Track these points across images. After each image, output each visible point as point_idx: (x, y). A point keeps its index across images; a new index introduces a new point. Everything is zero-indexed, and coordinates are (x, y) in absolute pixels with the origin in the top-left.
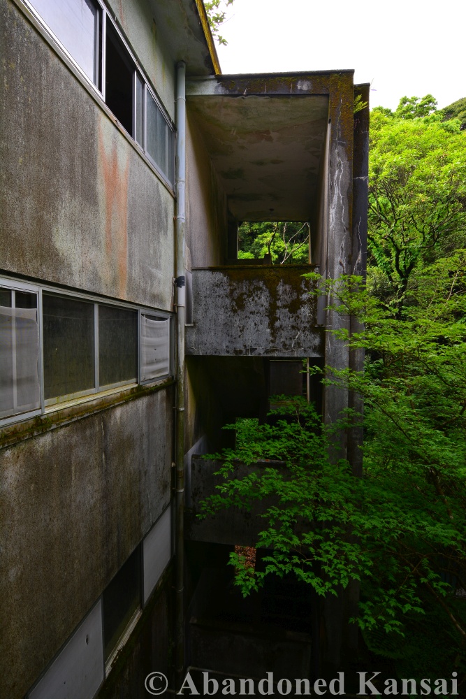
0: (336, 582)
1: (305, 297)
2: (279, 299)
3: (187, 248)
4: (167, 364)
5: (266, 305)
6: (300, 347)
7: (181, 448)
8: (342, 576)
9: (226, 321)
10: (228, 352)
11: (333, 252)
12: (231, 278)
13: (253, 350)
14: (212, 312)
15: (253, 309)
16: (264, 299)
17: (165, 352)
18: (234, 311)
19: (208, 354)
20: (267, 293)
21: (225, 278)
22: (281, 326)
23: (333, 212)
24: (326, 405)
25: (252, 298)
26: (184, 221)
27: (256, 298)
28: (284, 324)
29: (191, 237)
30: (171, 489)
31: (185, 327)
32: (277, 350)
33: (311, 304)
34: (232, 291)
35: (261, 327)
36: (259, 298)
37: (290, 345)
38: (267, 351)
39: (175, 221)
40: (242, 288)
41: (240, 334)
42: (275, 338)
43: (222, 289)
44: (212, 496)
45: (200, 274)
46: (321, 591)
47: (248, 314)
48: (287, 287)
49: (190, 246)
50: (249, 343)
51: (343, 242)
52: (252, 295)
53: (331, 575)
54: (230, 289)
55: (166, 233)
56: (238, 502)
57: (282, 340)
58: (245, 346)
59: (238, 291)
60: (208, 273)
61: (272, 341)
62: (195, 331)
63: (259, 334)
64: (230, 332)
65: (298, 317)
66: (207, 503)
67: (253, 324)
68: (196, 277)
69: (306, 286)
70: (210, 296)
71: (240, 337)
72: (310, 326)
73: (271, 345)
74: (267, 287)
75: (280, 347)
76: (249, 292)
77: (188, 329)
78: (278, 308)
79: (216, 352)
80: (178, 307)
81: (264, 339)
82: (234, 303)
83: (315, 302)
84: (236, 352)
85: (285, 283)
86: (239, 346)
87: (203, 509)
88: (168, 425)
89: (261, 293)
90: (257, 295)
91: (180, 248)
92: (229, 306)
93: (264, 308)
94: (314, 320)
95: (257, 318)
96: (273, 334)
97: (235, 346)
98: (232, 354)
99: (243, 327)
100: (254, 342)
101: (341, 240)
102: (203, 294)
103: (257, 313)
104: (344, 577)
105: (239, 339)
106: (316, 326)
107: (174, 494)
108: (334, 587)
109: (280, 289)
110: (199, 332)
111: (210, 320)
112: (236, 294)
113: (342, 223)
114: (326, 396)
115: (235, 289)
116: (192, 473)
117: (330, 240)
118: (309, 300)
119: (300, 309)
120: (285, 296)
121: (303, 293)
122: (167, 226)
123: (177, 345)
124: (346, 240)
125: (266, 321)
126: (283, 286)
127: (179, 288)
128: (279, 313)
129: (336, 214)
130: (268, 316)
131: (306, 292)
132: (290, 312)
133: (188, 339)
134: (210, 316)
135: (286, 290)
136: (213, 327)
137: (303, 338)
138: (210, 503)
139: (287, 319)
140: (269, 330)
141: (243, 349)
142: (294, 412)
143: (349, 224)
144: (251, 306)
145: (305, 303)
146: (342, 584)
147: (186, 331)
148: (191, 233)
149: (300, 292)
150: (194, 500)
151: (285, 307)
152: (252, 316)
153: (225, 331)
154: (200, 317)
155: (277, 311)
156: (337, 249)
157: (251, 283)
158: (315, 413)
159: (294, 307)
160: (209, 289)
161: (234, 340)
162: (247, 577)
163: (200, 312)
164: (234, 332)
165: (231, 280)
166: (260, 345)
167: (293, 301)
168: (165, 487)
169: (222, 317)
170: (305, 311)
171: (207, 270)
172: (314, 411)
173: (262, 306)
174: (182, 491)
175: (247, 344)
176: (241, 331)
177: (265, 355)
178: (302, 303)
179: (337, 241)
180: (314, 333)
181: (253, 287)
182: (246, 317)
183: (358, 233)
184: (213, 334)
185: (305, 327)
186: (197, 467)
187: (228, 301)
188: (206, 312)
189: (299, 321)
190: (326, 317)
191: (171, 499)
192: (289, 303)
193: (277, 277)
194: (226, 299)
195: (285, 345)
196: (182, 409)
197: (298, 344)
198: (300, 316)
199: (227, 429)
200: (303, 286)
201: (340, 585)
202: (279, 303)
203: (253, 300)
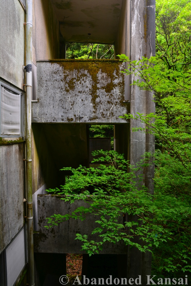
0: (150, 245)
1: (116, 81)
2: (99, 83)
3: (33, 47)
4: (18, 127)
5: (90, 86)
6: (113, 116)
7: (30, 189)
8: (155, 240)
9: (61, 98)
10: (63, 120)
11: (135, 52)
12: (65, 67)
13: (81, 118)
14: (51, 92)
15: (81, 90)
16: (88, 83)
17: (17, 118)
18: (67, 91)
19: (48, 122)
20: (90, 79)
21: (61, 68)
22: (100, 102)
23: (134, 25)
24: (131, 155)
25: (80, 81)
26: (31, 26)
27: (83, 82)
28: (102, 100)
29: (36, 40)
30: (24, 217)
31: (32, 102)
32: (97, 118)
33: (121, 86)
34: (65, 77)
35: (86, 102)
36: (85, 82)
37: (106, 115)
38: (91, 119)
39: (25, 26)
40: (73, 75)
41: (71, 107)
42: (96, 110)
43: (59, 75)
44: (55, 215)
45: (43, 65)
46: (141, 249)
47: (77, 93)
48: (104, 75)
49: (35, 46)
50: (78, 114)
51: (141, 46)
52: (80, 79)
53: (147, 241)
54: (64, 76)
55: (18, 32)
56: (74, 216)
57: (101, 111)
58: (75, 116)
59: (69, 77)
60: (49, 64)
61: (94, 112)
62: (39, 104)
63: (85, 107)
64: (64, 105)
65: (112, 95)
66: (52, 219)
67: (80, 100)
68: (40, 67)
69: (117, 74)
70: (50, 80)
71: (71, 109)
72: (121, 102)
73: (93, 114)
74: (90, 74)
75: (100, 116)
76: (78, 78)
77: (34, 104)
78: (98, 88)
79: (54, 120)
80: (26, 86)
81: (89, 111)
82: (67, 85)
83: (123, 85)
84: (68, 119)
85: (102, 72)
86: (71, 116)
87: (49, 222)
88: (20, 171)
89: (86, 78)
90: (83, 80)
91: (28, 45)
92: (63, 87)
93: (88, 89)
94: (123, 97)
95: (83, 96)
96: (94, 107)
97: (68, 116)
98: (66, 121)
99: (74, 102)
100: (81, 113)
101: (139, 44)
102: (44, 79)
103: (83, 92)
104: (156, 241)
105: (71, 111)
106: (124, 101)
107: (26, 221)
108: (149, 248)
109: (99, 75)
110: (42, 106)
111: (50, 97)
112: (68, 79)
113: (140, 34)
114: (131, 149)
115: (68, 75)
116: (38, 207)
117: (132, 44)
118: (119, 84)
119: (113, 89)
120: (102, 81)
121: (115, 79)
122: (19, 27)
123: (26, 114)
124: (143, 44)
125: (90, 98)
126: (101, 74)
127: (28, 73)
128: (98, 92)
129: (136, 27)
130: (91, 94)
131: (117, 78)
132: (107, 91)
133: (33, 111)
134: (50, 94)
135: (103, 77)
136: (51, 102)
137: (115, 110)
138: (54, 219)
139: (104, 97)
140: (91, 104)
141: (73, 117)
142: (110, 160)
143: (145, 34)
144: (79, 87)
145: (116, 86)
146: (155, 245)
147: (32, 105)
148: (36, 38)
149: (113, 78)
150: (40, 225)
151: (103, 88)
152: (79, 94)
153: (61, 105)
154: (42, 95)
155: (97, 91)
156: (137, 50)
157: (79, 72)
158: (124, 160)
159: (109, 88)
160: (49, 75)
161: (67, 111)
162: (91, 246)
163: (43, 91)
164: (67, 105)
165: (65, 69)
166: (85, 115)
167: (108, 84)
168: (20, 215)
169: (58, 96)
170: (116, 91)
171: (48, 62)
172: (123, 159)
173: (87, 87)
174: (32, 218)
175: (76, 114)
176: (72, 105)
177: (89, 122)
178: (114, 86)
179: (137, 45)
180: (122, 106)
181: (80, 74)
182: (76, 95)
183: (149, 41)
184: (52, 107)
185: (117, 102)
186: (41, 202)
187: (62, 84)
188: (47, 91)
189: (112, 98)
190: (130, 95)
191: (24, 225)
192: (106, 85)
193: (97, 67)
194: (62, 83)
195: (103, 115)
196: (30, 160)
197: (112, 114)
198: (113, 94)
199: (64, 170)
200: (115, 74)
201: (154, 246)
202: (99, 86)
203: (80, 83)
